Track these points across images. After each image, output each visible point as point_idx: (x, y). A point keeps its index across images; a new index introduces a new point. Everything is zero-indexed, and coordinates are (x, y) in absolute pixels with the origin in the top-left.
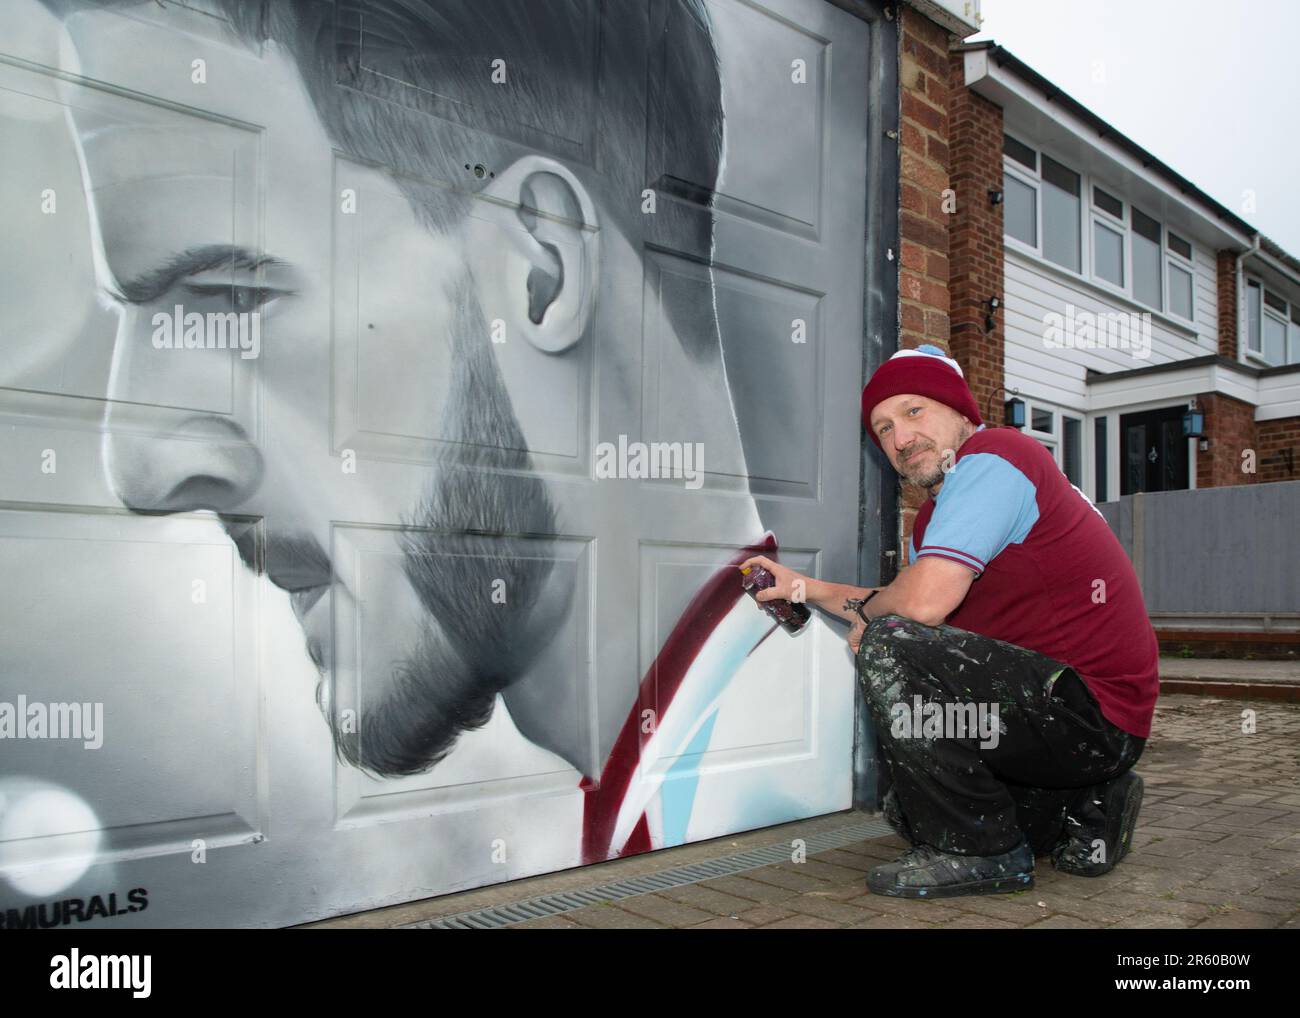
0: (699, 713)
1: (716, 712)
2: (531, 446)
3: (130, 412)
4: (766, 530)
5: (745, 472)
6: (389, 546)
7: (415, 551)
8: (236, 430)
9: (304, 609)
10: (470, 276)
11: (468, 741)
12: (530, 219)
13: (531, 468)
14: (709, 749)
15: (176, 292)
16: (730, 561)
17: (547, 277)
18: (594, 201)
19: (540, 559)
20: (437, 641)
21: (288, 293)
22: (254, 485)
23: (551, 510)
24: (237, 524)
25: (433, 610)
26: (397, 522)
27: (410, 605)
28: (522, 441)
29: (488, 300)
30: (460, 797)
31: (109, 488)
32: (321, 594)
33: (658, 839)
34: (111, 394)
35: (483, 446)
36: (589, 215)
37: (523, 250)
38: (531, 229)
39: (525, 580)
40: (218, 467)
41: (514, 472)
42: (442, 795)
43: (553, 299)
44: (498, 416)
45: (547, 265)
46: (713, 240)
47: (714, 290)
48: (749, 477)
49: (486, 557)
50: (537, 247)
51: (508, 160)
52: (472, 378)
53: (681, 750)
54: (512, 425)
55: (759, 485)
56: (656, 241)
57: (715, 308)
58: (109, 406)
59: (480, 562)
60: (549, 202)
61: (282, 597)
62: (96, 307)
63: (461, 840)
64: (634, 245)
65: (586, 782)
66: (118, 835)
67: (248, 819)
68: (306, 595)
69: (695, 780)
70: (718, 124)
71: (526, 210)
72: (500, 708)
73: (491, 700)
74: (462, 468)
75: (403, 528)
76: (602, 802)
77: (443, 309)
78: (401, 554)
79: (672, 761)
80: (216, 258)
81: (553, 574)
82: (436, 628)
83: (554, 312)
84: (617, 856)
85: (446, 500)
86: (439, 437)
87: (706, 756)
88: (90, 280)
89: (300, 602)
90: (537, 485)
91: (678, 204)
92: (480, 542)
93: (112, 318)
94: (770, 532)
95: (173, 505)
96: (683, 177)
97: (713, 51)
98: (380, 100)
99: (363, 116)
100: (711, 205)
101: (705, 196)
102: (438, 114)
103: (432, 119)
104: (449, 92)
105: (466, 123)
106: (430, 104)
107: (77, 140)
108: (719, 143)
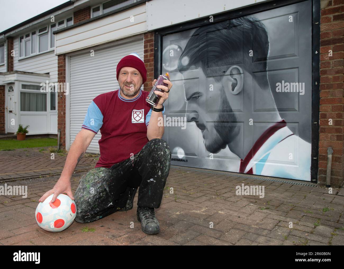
0: (265, 153)
1: (270, 153)
3: (188, 112)
4: (282, 119)
5: (276, 108)
6: (213, 124)
7: (216, 125)
8: (197, 112)
9: (202, 132)
10: (223, 87)
11: (222, 150)
12: (232, 76)
13: (233, 112)
14: (268, 159)
15: (191, 98)
16: (273, 125)
17: (235, 83)
18: (242, 69)
19: (234, 125)
21: (201, 96)
22: (198, 118)
23: (236, 118)
24: (196, 122)
26: (213, 121)
27: (215, 132)
28: (231, 108)
29: (226, 90)
30: (222, 158)
33: (254, 173)
35: (225, 110)
36: (241, 72)
37: (231, 81)
39: (231, 128)
40: (194, 116)
41: (230, 113)
42: (219, 157)
43: (236, 86)
44: (227, 105)
45: (235, 82)
46: (267, 66)
47: (267, 76)
48: (277, 109)
49: (226, 125)
50: (233, 79)
51: (228, 68)
52: (223, 101)
53: (261, 158)
54: (230, 106)
55: (280, 110)
56: (254, 71)
57: (268, 79)
58: (186, 111)
59: (225, 126)
60: (235, 72)
61: (200, 130)
62: (185, 101)
63: (221, 164)
64: (250, 73)
65: (242, 160)
66: (186, 154)
67: (197, 155)
68: (203, 130)
69: (264, 165)
70: (268, 44)
71: (231, 75)
72: (227, 147)
73: (226, 145)
74: (222, 113)
75: (214, 122)
76: (244, 164)
77: (219, 92)
79: (259, 160)
80: (194, 94)
81: (236, 128)
82: (218, 135)
83: (236, 88)
84: (246, 173)
85: (220, 118)
86: (219, 109)
87: (267, 161)
90: (234, 115)
91: (259, 63)
92: (225, 123)
93: (186, 102)
94: (283, 119)
95: (191, 121)
96: (260, 58)
97: (266, 32)
98: (211, 68)
99: (209, 71)
100: (267, 60)
101: (265, 59)
102: (218, 66)
103: (218, 68)
104: (220, 63)
105: (222, 66)
106: (218, 65)
107: (184, 86)
108: (268, 48)
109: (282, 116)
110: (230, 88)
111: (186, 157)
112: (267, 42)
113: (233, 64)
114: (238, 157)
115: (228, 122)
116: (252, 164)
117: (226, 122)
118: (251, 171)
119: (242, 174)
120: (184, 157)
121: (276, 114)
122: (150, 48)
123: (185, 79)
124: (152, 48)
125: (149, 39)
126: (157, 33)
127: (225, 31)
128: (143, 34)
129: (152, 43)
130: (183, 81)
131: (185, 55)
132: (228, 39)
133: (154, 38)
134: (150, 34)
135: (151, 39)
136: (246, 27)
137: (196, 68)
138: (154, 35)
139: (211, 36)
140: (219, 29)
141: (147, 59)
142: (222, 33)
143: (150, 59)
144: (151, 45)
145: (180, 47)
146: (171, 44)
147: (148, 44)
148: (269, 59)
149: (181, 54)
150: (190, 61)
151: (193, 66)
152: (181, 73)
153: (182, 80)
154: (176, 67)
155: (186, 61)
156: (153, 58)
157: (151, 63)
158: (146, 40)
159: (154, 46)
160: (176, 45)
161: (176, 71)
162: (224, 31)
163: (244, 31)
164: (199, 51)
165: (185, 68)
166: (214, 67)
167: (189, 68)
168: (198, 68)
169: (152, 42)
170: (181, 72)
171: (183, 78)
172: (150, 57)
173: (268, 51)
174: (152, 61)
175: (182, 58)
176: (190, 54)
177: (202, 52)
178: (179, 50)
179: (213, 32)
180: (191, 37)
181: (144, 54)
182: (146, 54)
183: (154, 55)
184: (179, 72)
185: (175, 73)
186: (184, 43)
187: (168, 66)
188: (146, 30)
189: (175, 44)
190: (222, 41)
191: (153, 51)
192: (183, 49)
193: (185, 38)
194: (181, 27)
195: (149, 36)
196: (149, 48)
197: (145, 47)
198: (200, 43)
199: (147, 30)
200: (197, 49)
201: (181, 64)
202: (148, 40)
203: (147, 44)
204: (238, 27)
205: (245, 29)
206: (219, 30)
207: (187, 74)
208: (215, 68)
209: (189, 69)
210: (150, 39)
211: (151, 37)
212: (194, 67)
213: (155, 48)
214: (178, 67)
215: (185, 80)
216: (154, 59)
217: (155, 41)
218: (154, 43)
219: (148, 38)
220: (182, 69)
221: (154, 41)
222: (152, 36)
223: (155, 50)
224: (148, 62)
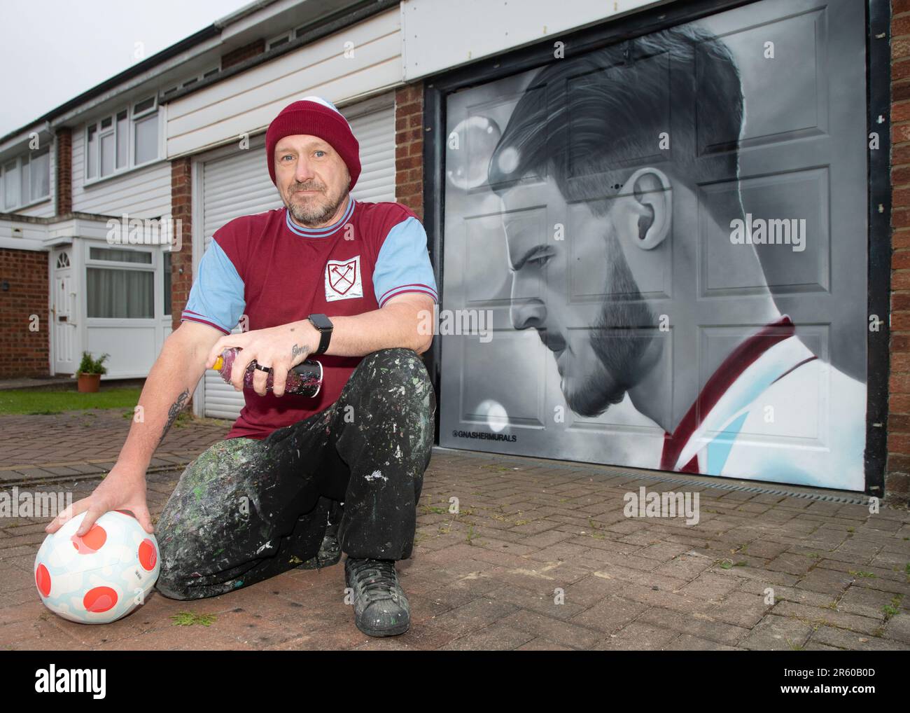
0: (736, 411)
1: (747, 413)
2: (641, 291)
3: (517, 301)
4: (782, 314)
5: (765, 284)
6: (585, 334)
7: (595, 336)
8: (541, 302)
9: (557, 357)
10: (614, 229)
12: (639, 197)
13: (643, 299)
14: (742, 431)
15: (526, 264)
16: (756, 333)
17: (648, 218)
18: (668, 176)
19: (646, 337)
20: (602, 369)
21: (554, 256)
22: (545, 318)
23: (650, 315)
24: (540, 330)
25: (600, 357)
26: (587, 326)
27: (592, 356)
28: (637, 289)
29: (622, 237)
30: (611, 429)
31: (511, 324)
32: (562, 352)
33: (703, 469)
34: (512, 297)
35: (621, 294)
36: (666, 184)
37: (635, 210)
38: (639, 201)
39: (638, 345)
40: (535, 314)
41: (635, 302)
42: (602, 427)
43: (650, 226)
44: (626, 281)
45: (647, 213)
46: (738, 166)
47: (740, 193)
48: (769, 286)
49: (622, 337)
50: (641, 207)
51: (628, 176)
52: (616, 268)
53: (722, 429)
54: (632, 283)
55: (776, 289)
56: (702, 181)
57: (741, 201)
58: (512, 301)
59: (619, 339)
60: (646, 186)
61: (551, 353)
62: (509, 273)
63: (608, 445)
64: (691, 187)
65: (667, 434)
66: (512, 419)
67: (543, 422)
68: (558, 353)
69: (730, 446)
70: (739, 103)
71: (637, 193)
72: (627, 397)
73: (623, 393)
74: (612, 303)
75: (591, 328)
76: (673, 445)
77: (604, 245)
78: (589, 337)
79: (716, 434)
80: (535, 251)
81: (652, 343)
82: (601, 364)
83: (651, 232)
84: (678, 471)
85: (606, 316)
86: (602, 293)
87: (739, 435)
88: (507, 267)
89: (556, 354)
90: (644, 307)
91: (715, 158)
92: (621, 332)
93: (512, 276)
94: (785, 316)
95: (526, 326)
96: (717, 143)
97: (735, 67)
98: (581, 178)
99: (575, 186)
100: (738, 148)
101: (733, 145)
102: (601, 172)
103: (599, 175)
104: (605, 161)
105: (611, 170)
106: (599, 169)
107: (505, 229)
108: (740, 113)
109: (781, 306)
110: (635, 230)
111: (512, 429)
112: (738, 98)
113: (641, 163)
114: (658, 426)
115: (628, 328)
116: (695, 446)
117: (623, 328)
118: (694, 463)
119: (667, 475)
120: (506, 427)
121: (765, 301)
122: (412, 129)
123: (509, 209)
124: (419, 127)
125: (409, 103)
126: (431, 86)
127: (618, 73)
128: (394, 93)
129: (417, 114)
130: (504, 216)
131: (509, 145)
132: (628, 94)
133: (421, 100)
134: (413, 88)
135: (414, 104)
136: (676, 58)
137: (540, 179)
138: (422, 91)
139: (579, 86)
140: (601, 66)
141: (404, 158)
142: (610, 78)
143: (411, 159)
144: (415, 121)
145: (493, 123)
146: (469, 115)
147: (408, 117)
148: (745, 145)
149: (496, 140)
150: (522, 159)
151: (530, 175)
152: (496, 193)
153: (500, 213)
154: (482, 179)
155: (510, 159)
156: (420, 154)
157: (415, 170)
158: (403, 108)
159: (422, 123)
160: (483, 117)
161: (482, 188)
162: (616, 73)
163: (672, 68)
164: (545, 130)
165: (508, 179)
166: (588, 174)
167: (520, 179)
168: (545, 179)
169: (419, 111)
170: (497, 191)
171: (503, 209)
172: (413, 152)
173: (740, 121)
174: (419, 164)
175: (501, 151)
176: (523, 140)
177: (554, 133)
178: (490, 130)
179: (585, 77)
180: (523, 94)
181: (396, 146)
182: (401, 146)
183: (422, 148)
184: (492, 192)
185: (481, 194)
186: (505, 111)
187: (462, 177)
188: (400, 80)
189: (480, 116)
190: (611, 100)
191: (421, 135)
192: (503, 129)
193: (509, 96)
194: (496, 66)
195: (410, 96)
196: (409, 129)
197: (399, 125)
198: (549, 108)
199: (404, 77)
200: (542, 125)
201: (498, 169)
202: (406, 107)
203: (403, 117)
204: (656, 59)
205: (676, 62)
206: (601, 69)
207: (513, 197)
208: (590, 176)
209: (521, 182)
210: (412, 103)
211: (413, 99)
212: (533, 175)
213: (426, 127)
214: (490, 179)
215: (507, 212)
216: (422, 159)
217: (425, 109)
218: (422, 113)
219: (406, 100)
220: (499, 184)
221: (422, 109)
222: (416, 94)
223: (425, 133)
224: (406, 168)
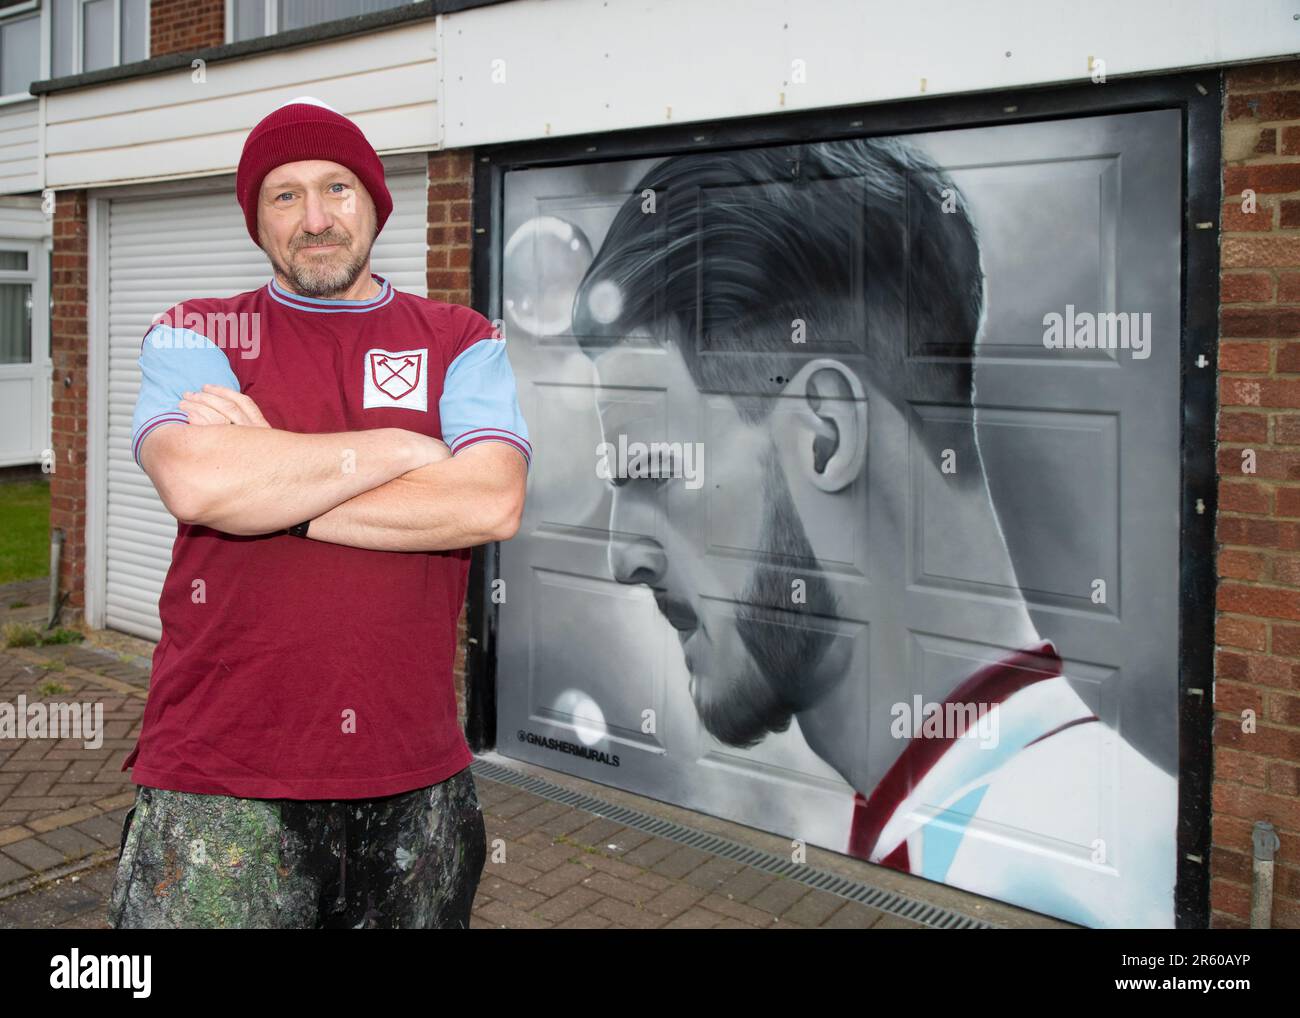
0: (967, 782)
1: (987, 786)
2: (817, 556)
3: (619, 537)
4: (1042, 638)
5: (1015, 584)
6: (728, 611)
7: (743, 617)
8: (657, 544)
9: (684, 640)
10: (774, 448)
11: (772, 739)
12: (815, 403)
13: (820, 569)
14: (977, 814)
16: (1001, 659)
17: (827, 440)
18: (861, 379)
19: (825, 632)
20: (754, 671)
22: (664, 572)
23: (833, 599)
24: (659, 591)
25: (753, 652)
26: (731, 598)
27: (738, 648)
28: (811, 552)
29: (787, 464)
30: (769, 772)
31: (610, 572)
32: (692, 634)
33: (917, 867)
34: (611, 528)
35: (784, 554)
36: (858, 391)
37: (809, 425)
38: (816, 410)
39: (813, 644)
40: (649, 564)
41: (808, 572)
42: (756, 766)
43: (832, 455)
44: (794, 536)
45: (827, 432)
46: (974, 385)
47: (975, 428)
48: (1021, 588)
49: (787, 625)
50: (818, 421)
51: (797, 366)
52: (777, 512)
54: (804, 542)
55: (1032, 595)
56: (916, 398)
57: (977, 443)
58: (611, 534)
59: (783, 627)
60: (826, 388)
62: (605, 489)
63: (765, 798)
64: (897, 404)
65: (859, 797)
66: (613, 729)
67: (661, 742)
68: (685, 633)
69: (960, 836)
70: (977, 285)
71: (812, 397)
72: (794, 725)
73: (788, 717)
74: (772, 568)
75: (737, 602)
76: (869, 818)
77: (758, 471)
78: (734, 616)
79: (939, 811)
81: (834, 645)
82: (754, 664)
83: (833, 464)
84: (877, 862)
85: (761, 587)
86: (756, 548)
87: (973, 820)
89: (683, 635)
90: (823, 583)
91: (937, 364)
92: (786, 616)
93: (612, 493)
94: (1046, 641)
95: (631, 581)
96: (941, 339)
97: (969, 225)
98: (722, 354)
99: (711, 366)
100: (974, 355)
101: (966, 349)
102: (754, 350)
103: (750, 355)
104: (760, 335)
105: (772, 350)
106: (751, 346)
107: (599, 415)
108: (979, 301)
109: (1041, 623)
110: (809, 457)
111: (613, 744)
112: (974, 275)
113: (819, 350)
114: (845, 782)
115: (797, 613)
117: (788, 611)
119: (860, 865)
120: (602, 740)
121: (1014, 611)
122: (454, 225)
123: (606, 383)
124: (465, 224)
125: (450, 181)
126: (485, 160)
127: (784, 194)
128: (426, 156)
129: (462, 202)
130: (598, 393)
131: (605, 276)
132: (800, 233)
133: (469, 180)
134: (457, 158)
135: (458, 184)
136: (877, 191)
137: (655, 343)
138: (472, 165)
139: (719, 203)
141: (440, 270)
142: (770, 201)
143: (452, 274)
144: (459, 213)
145: (580, 234)
146: (541, 212)
147: (447, 203)
148: (985, 353)
150: (628, 305)
151: (641, 333)
152: (585, 352)
154: (564, 321)
155: (608, 301)
156: (466, 270)
157: (458, 293)
158: (438, 187)
159: (470, 218)
160: (564, 220)
161: (563, 340)
162: (780, 193)
163: (869, 204)
164: (665, 265)
165: (603, 332)
166: (733, 350)
167: (624, 337)
168: (664, 344)
169: (465, 197)
170: (586, 349)
171: (597, 381)
172: (455, 264)
173: (976, 314)
174: (464, 285)
175: (592, 284)
176: (628, 274)
177: (680, 271)
178: (576, 245)
179: (729, 190)
180: (630, 195)
181: (428, 248)
182: (436, 249)
183: (470, 259)
184: (579, 348)
185: (562, 349)
186: (599, 217)
187: (530, 311)
188: (435, 142)
189: (558, 217)
191: (469, 238)
192: (596, 247)
193: (606, 195)
194: (590, 150)
195: (450, 169)
196: (449, 223)
197: (433, 215)
198: (670, 229)
199: (442, 142)
200: (659, 254)
201: (589, 314)
202: (444, 185)
203: (440, 202)
204: (844, 186)
205: (875, 196)
206: (755, 182)
207: (613, 363)
208: (737, 354)
209: (625, 342)
210: (454, 181)
211: (457, 175)
212: (645, 335)
213: (476, 225)
214: (574, 326)
215: (603, 387)
216: (470, 277)
218: (471, 203)
219: (445, 176)
220: (590, 337)
221: (470, 196)
222: (461, 168)
223: (475, 234)
224: (444, 287)
